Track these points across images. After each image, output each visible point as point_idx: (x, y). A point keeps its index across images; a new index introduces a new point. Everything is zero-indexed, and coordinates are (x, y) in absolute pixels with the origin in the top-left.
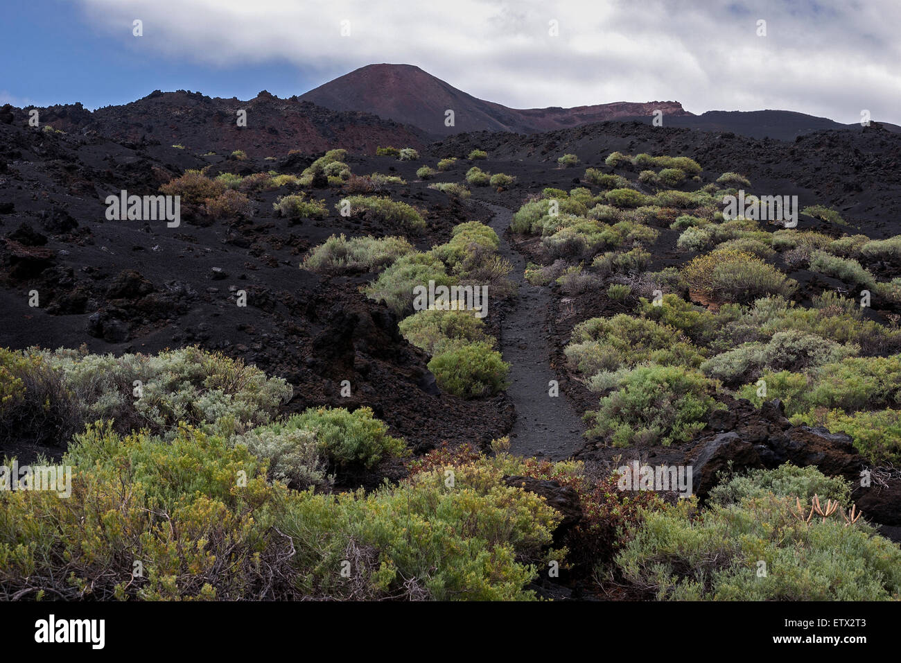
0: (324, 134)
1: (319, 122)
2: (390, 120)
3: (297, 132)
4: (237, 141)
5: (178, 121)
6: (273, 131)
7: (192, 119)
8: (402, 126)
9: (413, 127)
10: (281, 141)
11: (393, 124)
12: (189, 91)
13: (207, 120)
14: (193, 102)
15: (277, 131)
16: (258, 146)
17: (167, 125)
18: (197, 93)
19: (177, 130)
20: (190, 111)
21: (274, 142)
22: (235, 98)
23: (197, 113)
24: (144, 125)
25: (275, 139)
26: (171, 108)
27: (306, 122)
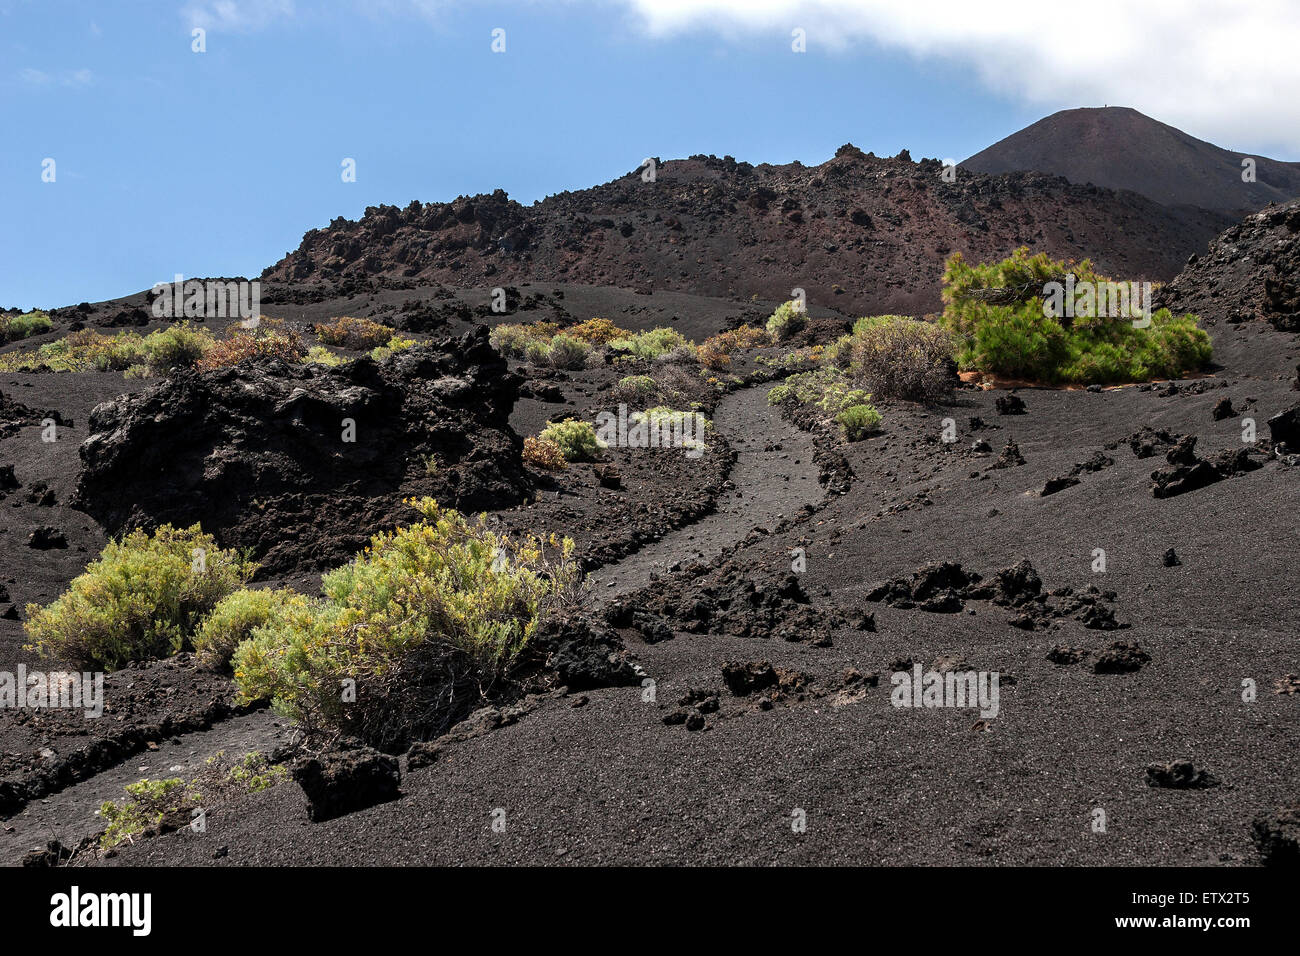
0: (962, 218)
1: (951, 196)
2: (1089, 184)
3: (907, 217)
4: (793, 242)
5: (682, 211)
6: (861, 219)
7: (710, 206)
8: (1111, 194)
9: (1134, 194)
10: (876, 236)
11: (1094, 191)
12: (713, 157)
13: (737, 206)
14: (716, 175)
15: (868, 219)
16: (833, 250)
17: (660, 220)
18: (726, 157)
19: (679, 228)
20: (706, 191)
21: (862, 238)
22: (797, 164)
23: (720, 193)
24: (617, 224)
25: (867, 233)
26: (673, 187)
27: (926, 197)
